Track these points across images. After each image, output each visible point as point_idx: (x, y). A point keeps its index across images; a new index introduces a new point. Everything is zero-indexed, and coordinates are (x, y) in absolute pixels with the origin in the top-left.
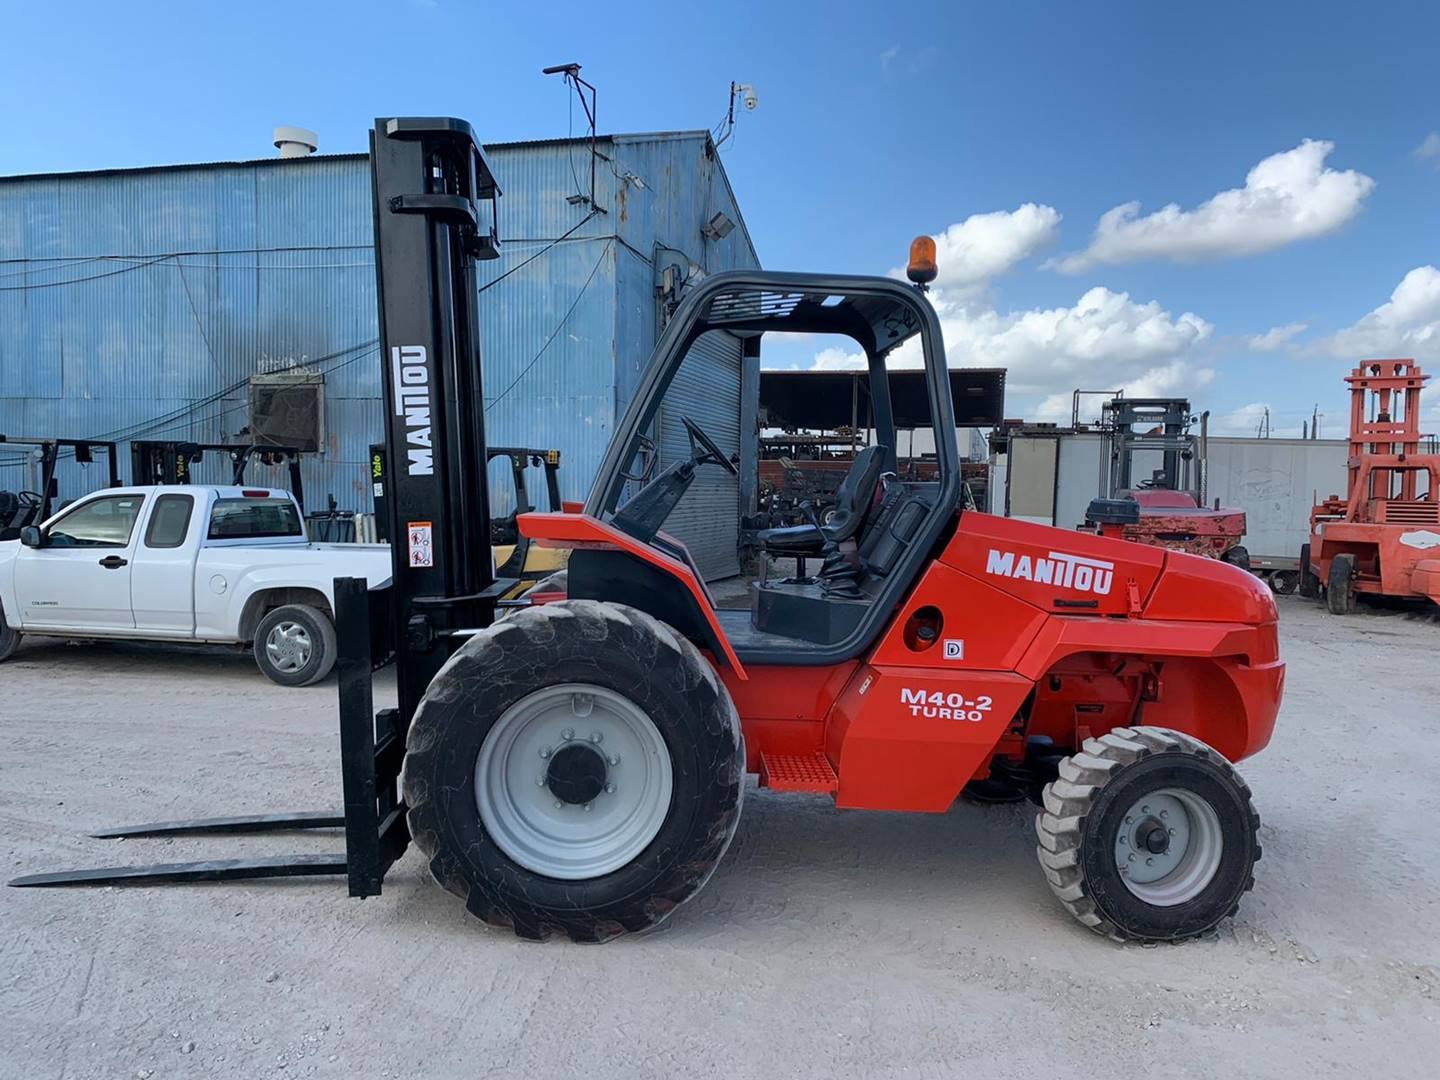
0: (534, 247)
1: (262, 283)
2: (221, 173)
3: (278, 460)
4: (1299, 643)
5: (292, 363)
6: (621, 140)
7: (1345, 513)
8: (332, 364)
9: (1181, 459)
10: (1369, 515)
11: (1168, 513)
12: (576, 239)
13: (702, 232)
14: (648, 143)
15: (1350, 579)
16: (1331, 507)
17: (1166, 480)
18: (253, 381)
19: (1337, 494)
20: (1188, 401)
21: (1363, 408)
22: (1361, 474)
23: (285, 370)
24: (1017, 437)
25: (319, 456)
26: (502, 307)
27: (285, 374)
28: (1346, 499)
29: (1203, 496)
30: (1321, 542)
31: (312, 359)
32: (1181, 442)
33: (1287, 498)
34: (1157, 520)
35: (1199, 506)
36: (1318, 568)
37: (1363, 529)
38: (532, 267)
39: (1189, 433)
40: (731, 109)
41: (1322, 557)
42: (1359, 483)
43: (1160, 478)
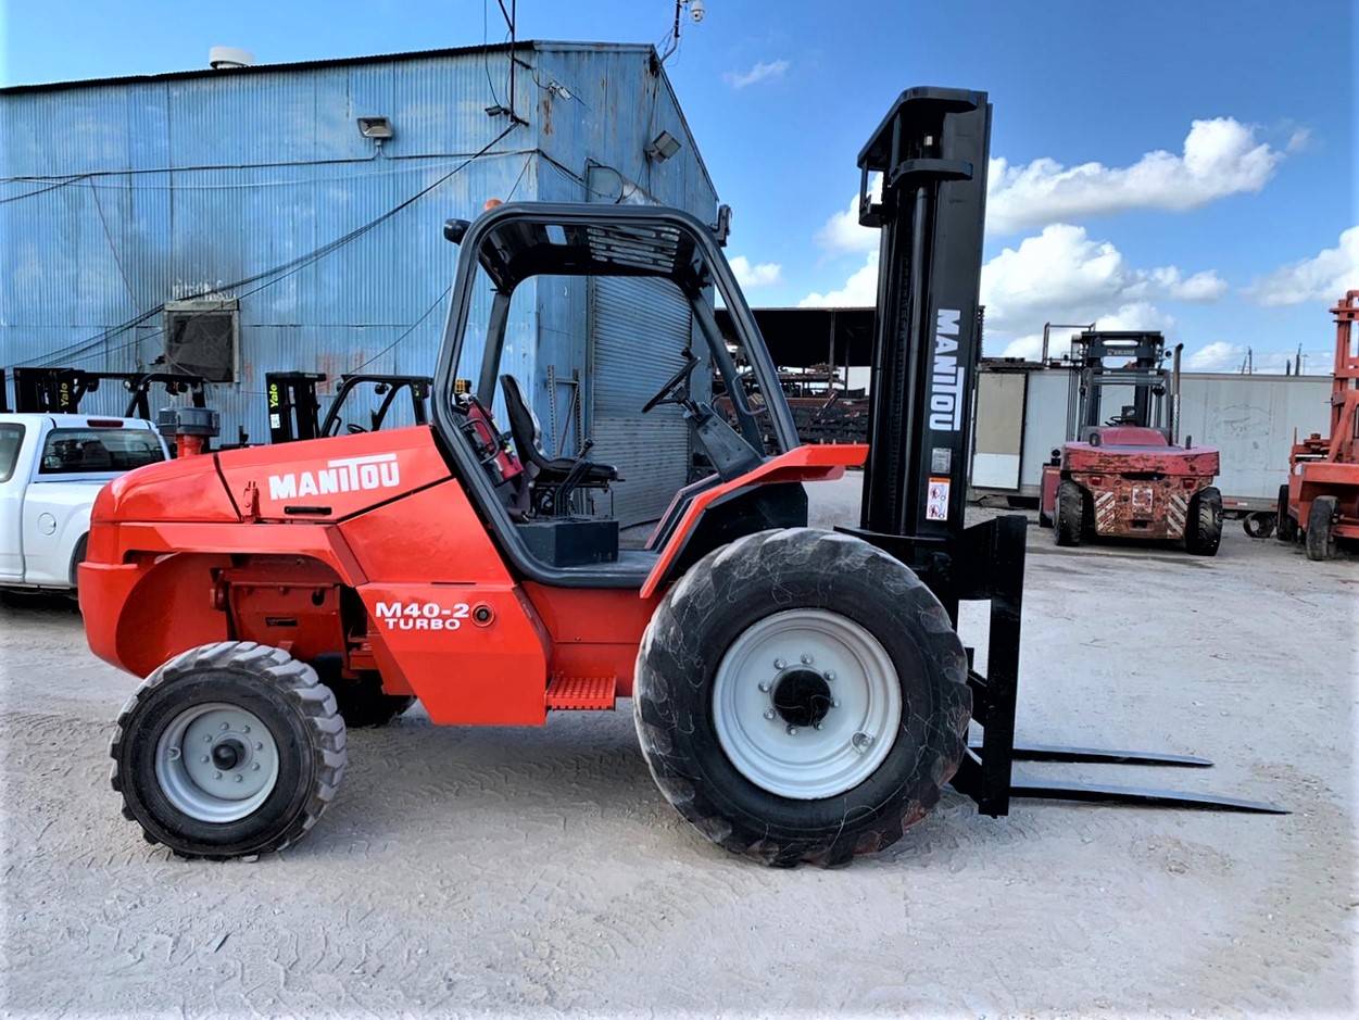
0: (454, 162)
1: (176, 204)
2: (133, 89)
3: (184, 390)
4: (1274, 594)
5: (207, 288)
6: (543, 47)
7: (1326, 452)
8: (247, 289)
9: (1154, 396)
10: (1354, 454)
11: (1135, 452)
12: (496, 153)
13: (645, 152)
14: (579, 52)
15: (1331, 523)
16: (1313, 447)
17: (1136, 417)
18: (168, 308)
19: (1318, 432)
20: (1162, 334)
21: (1349, 341)
22: (1345, 411)
23: (200, 296)
24: (983, 372)
25: (234, 386)
26: (420, 227)
27: (198, 300)
28: (1328, 438)
29: (1174, 434)
30: (1301, 484)
31: (226, 284)
32: (1152, 376)
33: (1266, 437)
34: (1123, 459)
35: (1170, 444)
36: (1297, 511)
37: (1346, 469)
38: (451, 184)
39: (1163, 367)
40: (677, 22)
41: (1301, 499)
42: (1343, 420)
43: (1129, 414)
